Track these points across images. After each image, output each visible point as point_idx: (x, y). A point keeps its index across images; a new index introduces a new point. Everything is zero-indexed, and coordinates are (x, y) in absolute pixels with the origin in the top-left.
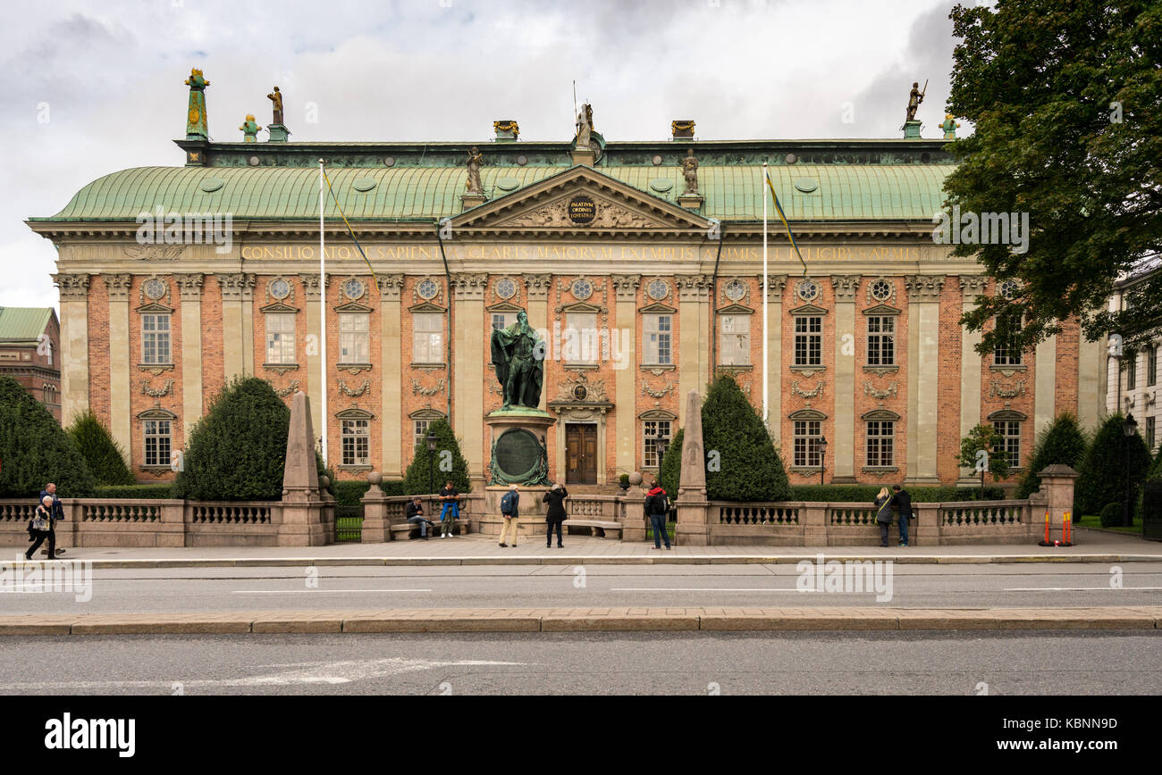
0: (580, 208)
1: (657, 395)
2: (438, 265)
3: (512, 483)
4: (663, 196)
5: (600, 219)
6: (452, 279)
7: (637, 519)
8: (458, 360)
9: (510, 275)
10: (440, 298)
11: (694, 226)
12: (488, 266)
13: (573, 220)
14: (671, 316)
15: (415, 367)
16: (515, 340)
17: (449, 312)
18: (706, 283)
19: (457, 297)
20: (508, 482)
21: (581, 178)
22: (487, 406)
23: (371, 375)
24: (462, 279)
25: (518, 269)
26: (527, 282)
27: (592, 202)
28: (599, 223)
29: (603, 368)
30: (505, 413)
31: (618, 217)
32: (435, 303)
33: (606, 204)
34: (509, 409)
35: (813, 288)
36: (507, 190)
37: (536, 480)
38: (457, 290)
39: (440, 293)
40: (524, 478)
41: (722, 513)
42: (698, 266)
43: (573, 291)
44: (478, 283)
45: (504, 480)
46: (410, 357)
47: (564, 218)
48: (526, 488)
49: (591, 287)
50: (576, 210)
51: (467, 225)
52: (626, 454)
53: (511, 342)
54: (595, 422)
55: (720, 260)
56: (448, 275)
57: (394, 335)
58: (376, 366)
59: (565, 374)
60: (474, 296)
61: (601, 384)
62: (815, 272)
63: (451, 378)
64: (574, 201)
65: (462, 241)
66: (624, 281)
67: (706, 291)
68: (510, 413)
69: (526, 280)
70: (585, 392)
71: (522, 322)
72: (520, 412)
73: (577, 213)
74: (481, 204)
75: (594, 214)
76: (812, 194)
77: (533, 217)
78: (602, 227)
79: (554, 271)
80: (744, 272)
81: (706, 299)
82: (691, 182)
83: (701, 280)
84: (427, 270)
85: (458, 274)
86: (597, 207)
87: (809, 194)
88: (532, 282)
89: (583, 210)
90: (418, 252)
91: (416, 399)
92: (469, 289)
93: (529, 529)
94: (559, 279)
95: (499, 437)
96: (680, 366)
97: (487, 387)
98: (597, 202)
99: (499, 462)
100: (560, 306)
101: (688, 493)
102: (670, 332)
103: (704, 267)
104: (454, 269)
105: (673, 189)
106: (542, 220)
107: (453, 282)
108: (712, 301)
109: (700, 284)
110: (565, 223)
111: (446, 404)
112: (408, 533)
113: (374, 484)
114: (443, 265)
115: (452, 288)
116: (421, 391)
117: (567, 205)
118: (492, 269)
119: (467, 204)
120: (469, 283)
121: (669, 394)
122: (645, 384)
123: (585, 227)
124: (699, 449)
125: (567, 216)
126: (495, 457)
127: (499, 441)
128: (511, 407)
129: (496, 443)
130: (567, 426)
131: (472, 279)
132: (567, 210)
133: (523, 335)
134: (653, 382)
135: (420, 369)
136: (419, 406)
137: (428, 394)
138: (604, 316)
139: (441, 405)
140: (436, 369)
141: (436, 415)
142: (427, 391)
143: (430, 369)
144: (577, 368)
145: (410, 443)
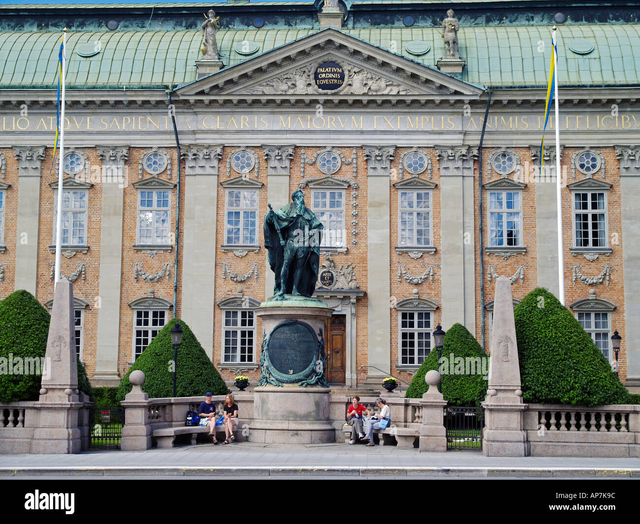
0: (327, 74)
1: (415, 281)
2: (168, 137)
3: (287, 382)
4: (419, 60)
5: (350, 85)
6: (182, 152)
7: (435, 424)
8: (187, 241)
9: (248, 147)
10: (169, 172)
11: (456, 93)
12: (223, 137)
13: (320, 86)
14: (431, 193)
15: (139, 249)
16: (291, 222)
17: (179, 188)
18: (471, 154)
19: (188, 171)
20: (283, 382)
21: (330, 42)
22: (218, 294)
23: (87, 259)
24: (194, 151)
25: (257, 141)
26: (267, 155)
27: (340, 67)
28: (347, 90)
29: (353, 251)
30: (279, 303)
31: (370, 83)
32: (164, 178)
33: (356, 70)
34: (283, 299)
35: (594, 159)
36: (246, 55)
37: (314, 380)
38: (189, 164)
39: (169, 167)
40: (301, 377)
41: (540, 418)
42: (461, 136)
43: (318, 164)
44: (212, 155)
45: (277, 380)
46: (132, 238)
47: (309, 84)
48: (302, 389)
49: (339, 159)
50: (323, 75)
51: (202, 93)
52: (379, 349)
53: (285, 224)
54: (343, 313)
55: (486, 130)
56: (179, 147)
57: (115, 214)
58: (93, 248)
60: (209, 171)
61: (350, 269)
62: (596, 142)
63: (178, 262)
64: (320, 66)
65: (195, 110)
66: (377, 152)
67: (471, 164)
68: (285, 303)
69: (266, 152)
70: (332, 278)
71: (298, 202)
72: (295, 302)
73: (324, 79)
74: (217, 70)
75: (343, 81)
76: (589, 56)
77: (274, 84)
78: (352, 94)
79: (298, 143)
80: (514, 142)
81: (470, 173)
82: (453, 45)
83: (464, 151)
84: (155, 142)
85: (189, 146)
86: (346, 73)
87: (585, 57)
88: (273, 154)
89: (330, 76)
90: (146, 122)
91: (138, 285)
92: (202, 163)
93: (306, 437)
94: (303, 151)
95: (272, 330)
96: (441, 248)
97: (220, 272)
98: (346, 68)
99: (272, 360)
100: (304, 181)
101: (500, 395)
102: (429, 210)
103: (468, 137)
104: (185, 141)
105: (431, 53)
106: (284, 87)
107: (184, 155)
108: (477, 175)
109: (464, 156)
110: (310, 90)
111: (172, 292)
112: (172, 440)
113: (136, 385)
114: (174, 137)
115: (182, 161)
116: (144, 277)
117: (313, 71)
118: (228, 140)
119: (202, 70)
120: (201, 155)
121: (431, 280)
122: (399, 270)
123: (333, 94)
124: (512, 343)
125: (313, 82)
126: (266, 353)
127: (271, 335)
128: (286, 296)
129: (267, 337)
131: (205, 151)
132: (312, 77)
133: (299, 216)
134: (411, 266)
135: (143, 252)
136: (140, 294)
137: (151, 280)
138: (353, 193)
139: (166, 293)
140: (162, 252)
141: (160, 305)
142: (150, 277)
143: (155, 252)
144: (324, 251)
145: (129, 336)
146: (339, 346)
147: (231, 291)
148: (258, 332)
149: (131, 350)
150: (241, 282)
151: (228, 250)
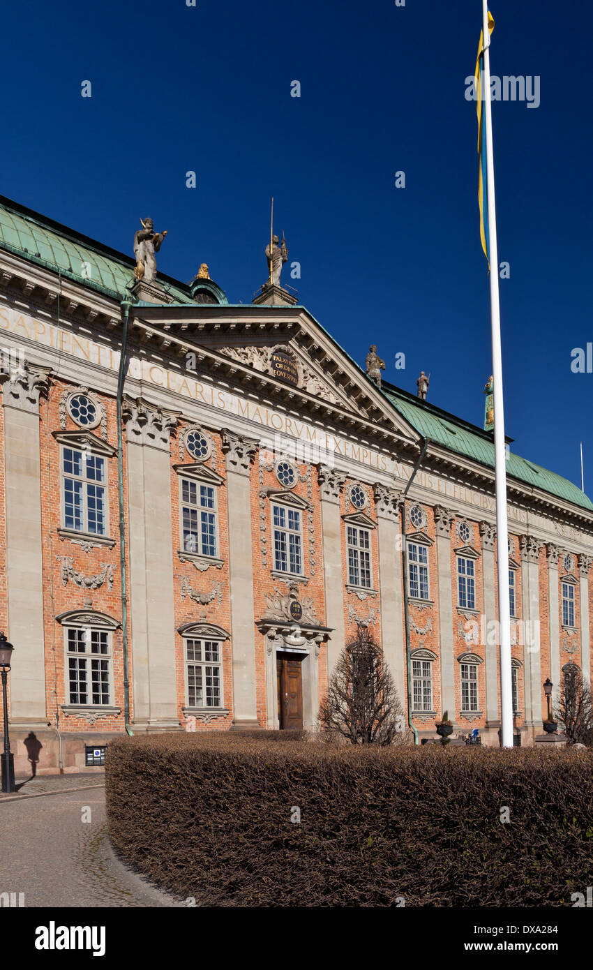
0: (283, 366)
5: (305, 388)
6: (127, 407)
8: (135, 536)
9: (203, 426)
10: (105, 430)
12: (176, 402)
14: (370, 532)
15: (66, 536)
17: (120, 456)
19: (131, 436)
21: (294, 327)
22: (177, 616)
24: (143, 411)
25: (217, 422)
26: (227, 444)
29: (311, 582)
31: (322, 393)
32: (98, 436)
33: (311, 373)
35: (468, 530)
38: (132, 426)
39: (104, 423)
43: (275, 473)
44: (165, 424)
46: (54, 518)
49: (295, 473)
50: (280, 366)
54: (307, 652)
55: (410, 479)
56: (121, 398)
59: (272, 583)
60: (159, 443)
62: (470, 514)
63: (123, 563)
64: (275, 354)
67: (397, 511)
69: (226, 440)
73: (281, 370)
75: (298, 380)
77: (232, 354)
79: (258, 439)
80: (424, 498)
85: (137, 400)
86: (302, 372)
88: (233, 445)
89: (287, 369)
90: (70, 342)
91: (67, 590)
92: (150, 428)
96: (381, 592)
98: (301, 366)
100: (265, 489)
102: (370, 550)
104: (131, 392)
107: (127, 411)
114: (112, 380)
115: (123, 419)
116: (76, 578)
117: (270, 356)
118: (184, 409)
119: (147, 298)
120: (151, 419)
125: (270, 369)
130: (278, 653)
131: (157, 415)
132: (270, 363)
134: (358, 607)
135: (73, 541)
136: (72, 604)
137: (89, 585)
138: (310, 515)
139: (108, 607)
140: (100, 546)
141: (102, 622)
142: (88, 580)
143: (90, 544)
144: (286, 578)
145: (58, 665)
146: (295, 690)
147: (192, 614)
148: (224, 669)
149: (63, 687)
150: (203, 604)
151: (186, 559)
